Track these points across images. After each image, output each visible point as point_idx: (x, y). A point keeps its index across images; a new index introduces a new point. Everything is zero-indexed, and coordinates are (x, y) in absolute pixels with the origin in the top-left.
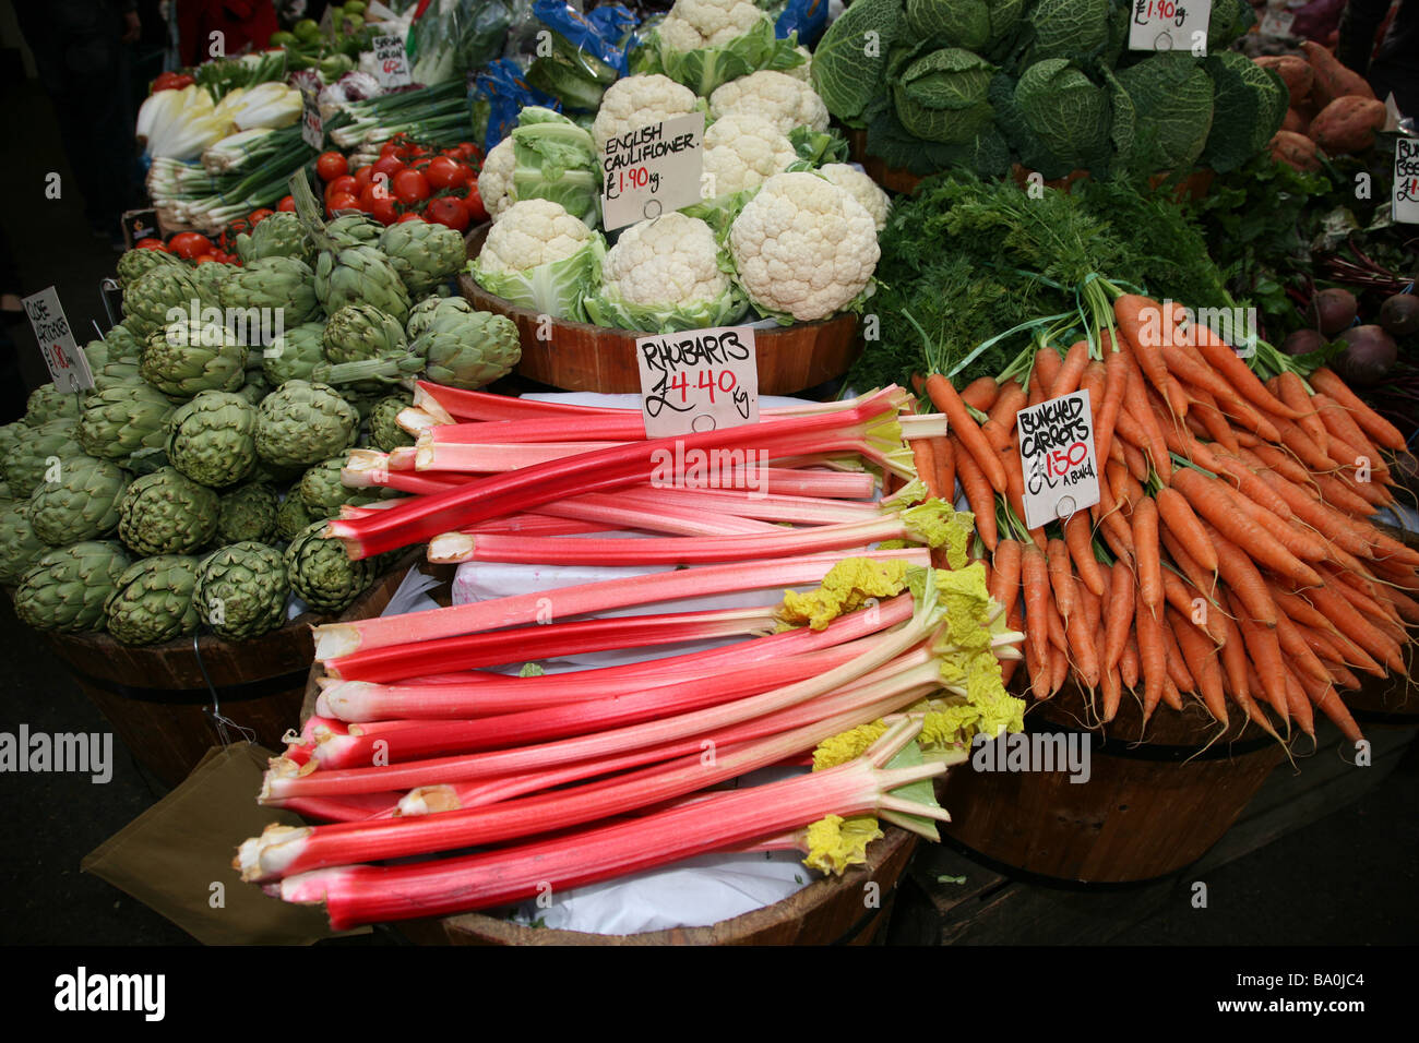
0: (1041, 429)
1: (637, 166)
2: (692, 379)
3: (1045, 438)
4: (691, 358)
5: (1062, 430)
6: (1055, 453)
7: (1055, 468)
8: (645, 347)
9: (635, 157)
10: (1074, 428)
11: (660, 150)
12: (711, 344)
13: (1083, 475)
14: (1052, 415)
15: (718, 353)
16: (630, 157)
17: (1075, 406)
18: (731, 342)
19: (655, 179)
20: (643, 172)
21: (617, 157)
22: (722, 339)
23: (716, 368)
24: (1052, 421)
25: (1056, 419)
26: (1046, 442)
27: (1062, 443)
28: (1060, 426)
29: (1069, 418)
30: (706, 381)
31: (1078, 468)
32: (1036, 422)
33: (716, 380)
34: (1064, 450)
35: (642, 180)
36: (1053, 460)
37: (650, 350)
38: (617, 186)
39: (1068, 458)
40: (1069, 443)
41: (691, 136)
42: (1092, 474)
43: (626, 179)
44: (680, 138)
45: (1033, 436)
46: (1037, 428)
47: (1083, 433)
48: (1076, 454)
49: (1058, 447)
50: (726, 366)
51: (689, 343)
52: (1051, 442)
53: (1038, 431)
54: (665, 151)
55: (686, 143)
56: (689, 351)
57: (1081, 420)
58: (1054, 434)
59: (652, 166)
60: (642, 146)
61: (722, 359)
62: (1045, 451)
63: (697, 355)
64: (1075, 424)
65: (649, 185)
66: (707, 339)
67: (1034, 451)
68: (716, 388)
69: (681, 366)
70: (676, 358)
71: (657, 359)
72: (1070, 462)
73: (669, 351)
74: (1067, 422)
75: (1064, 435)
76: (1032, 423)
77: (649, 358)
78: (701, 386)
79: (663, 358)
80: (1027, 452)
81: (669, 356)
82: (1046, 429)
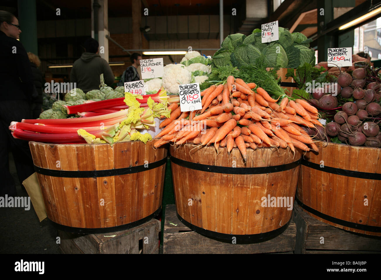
0: (185, 90)
1: (148, 67)
2: (134, 91)
3: (186, 92)
4: (134, 87)
5: (191, 91)
6: (189, 96)
7: (189, 99)
8: (126, 84)
9: (148, 65)
10: (195, 91)
11: (153, 65)
12: (137, 84)
13: (197, 102)
14: (189, 87)
15: (138, 86)
16: (146, 65)
17: (195, 86)
18: (141, 84)
19: (153, 70)
20: (150, 69)
21: (143, 64)
22: (139, 83)
23: (138, 89)
24: (189, 88)
25: (190, 88)
26: (187, 93)
27: (191, 94)
28: (191, 90)
29: (193, 88)
30: (136, 92)
31: (196, 100)
32: (184, 88)
33: (138, 92)
34: (192, 95)
35: (150, 70)
36: (189, 97)
37: (127, 85)
38: (144, 70)
39: (193, 97)
40: (193, 94)
41: (160, 63)
42: (200, 102)
43: (146, 69)
44: (158, 63)
45: (183, 91)
46: (184, 89)
47: (197, 92)
48: (195, 97)
49: (190, 94)
50: (140, 89)
51: (133, 84)
52: (188, 93)
53: (184, 90)
54: (154, 65)
55: (159, 64)
56: (134, 86)
57: (197, 89)
58: (189, 91)
59: (152, 67)
60: (149, 63)
61: (139, 87)
62: (186, 95)
63: (135, 86)
64: (195, 90)
65: (151, 71)
66: (137, 83)
67: (183, 94)
68: (138, 93)
69: (132, 88)
70: (131, 87)
71: (128, 87)
72: (193, 98)
73: (130, 85)
74: (193, 89)
75: (192, 92)
76: (183, 88)
77: (127, 87)
78: (136, 93)
79: (129, 87)
80: (181, 94)
81: (130, 87)
82: (186, 90)
